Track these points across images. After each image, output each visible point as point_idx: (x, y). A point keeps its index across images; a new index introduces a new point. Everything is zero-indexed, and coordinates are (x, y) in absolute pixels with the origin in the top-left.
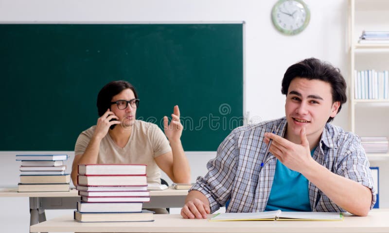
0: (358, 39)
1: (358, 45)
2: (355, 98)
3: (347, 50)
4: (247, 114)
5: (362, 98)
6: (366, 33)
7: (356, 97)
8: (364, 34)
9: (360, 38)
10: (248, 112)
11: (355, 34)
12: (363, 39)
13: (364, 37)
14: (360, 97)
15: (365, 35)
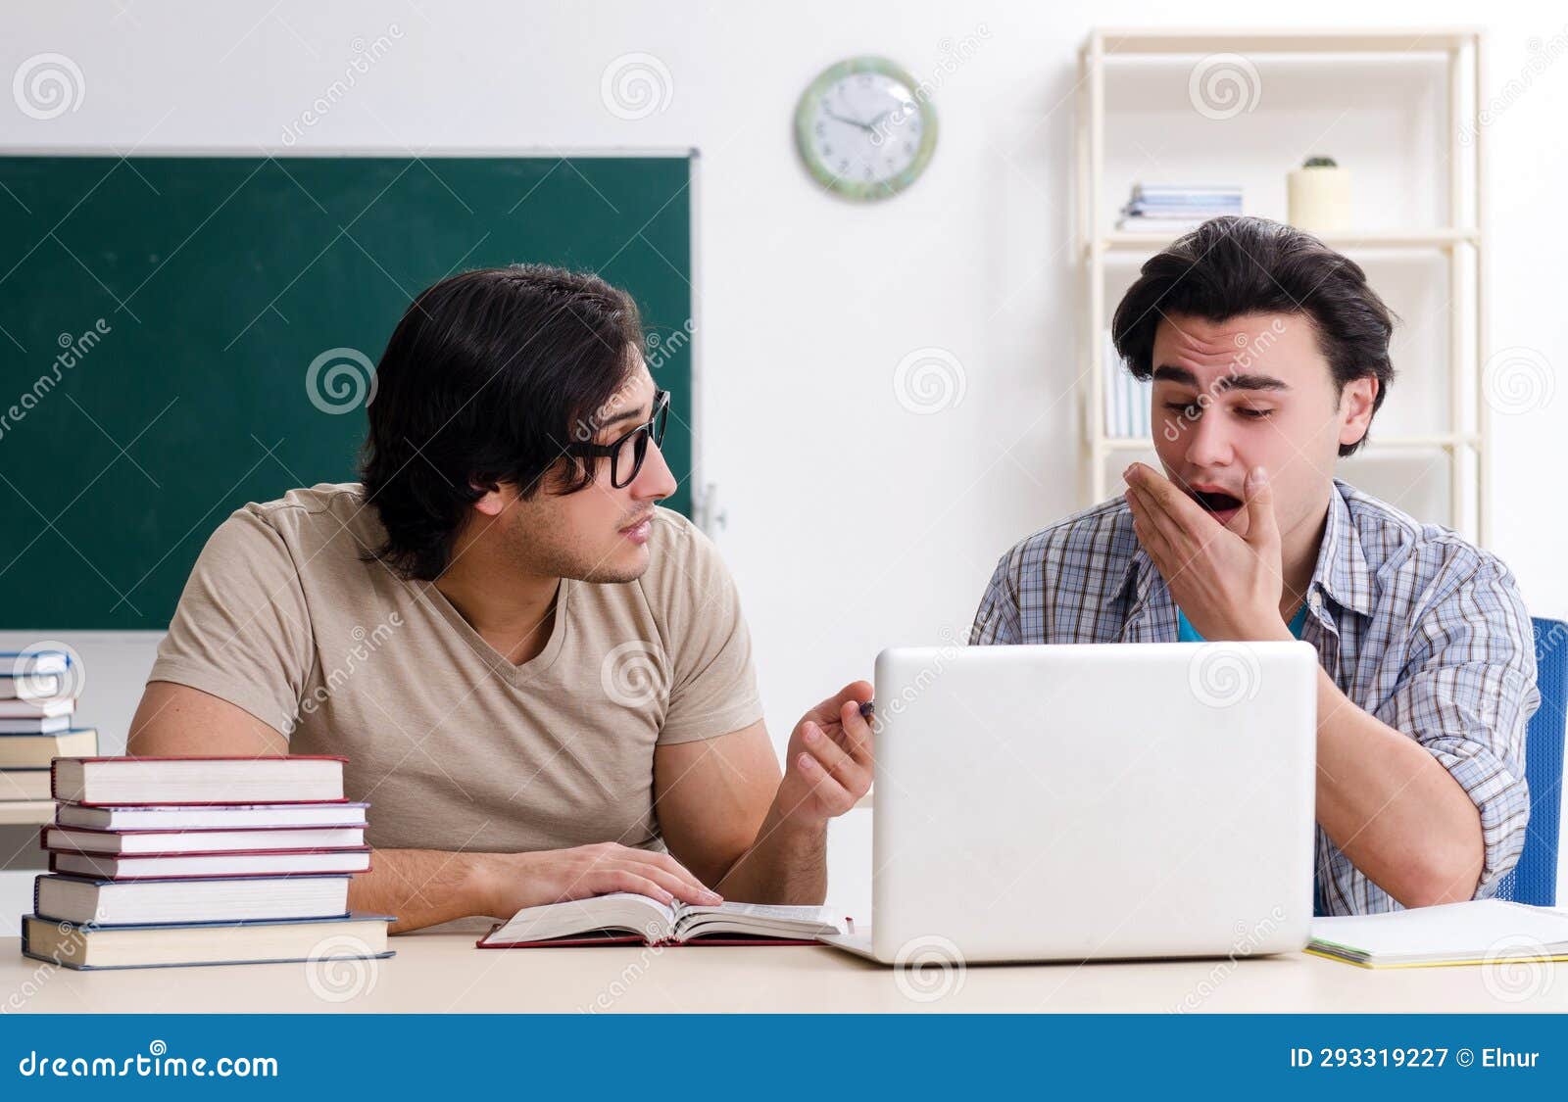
0: (1116, 216)
1: (1120, 236)
2: (1106, 433)
3: (1073, 258)
4: (705, 490)
5: (1131, 434)
6: (1147, 193)
7: (1112, 430)
8: (1137, 196)
9: (1123, 211)
10: (711, 487)
11: (1105, 196)
12: (1136, 213)
13: (1140, 207)
14: (1124, 430)
15: (1142, 200)
